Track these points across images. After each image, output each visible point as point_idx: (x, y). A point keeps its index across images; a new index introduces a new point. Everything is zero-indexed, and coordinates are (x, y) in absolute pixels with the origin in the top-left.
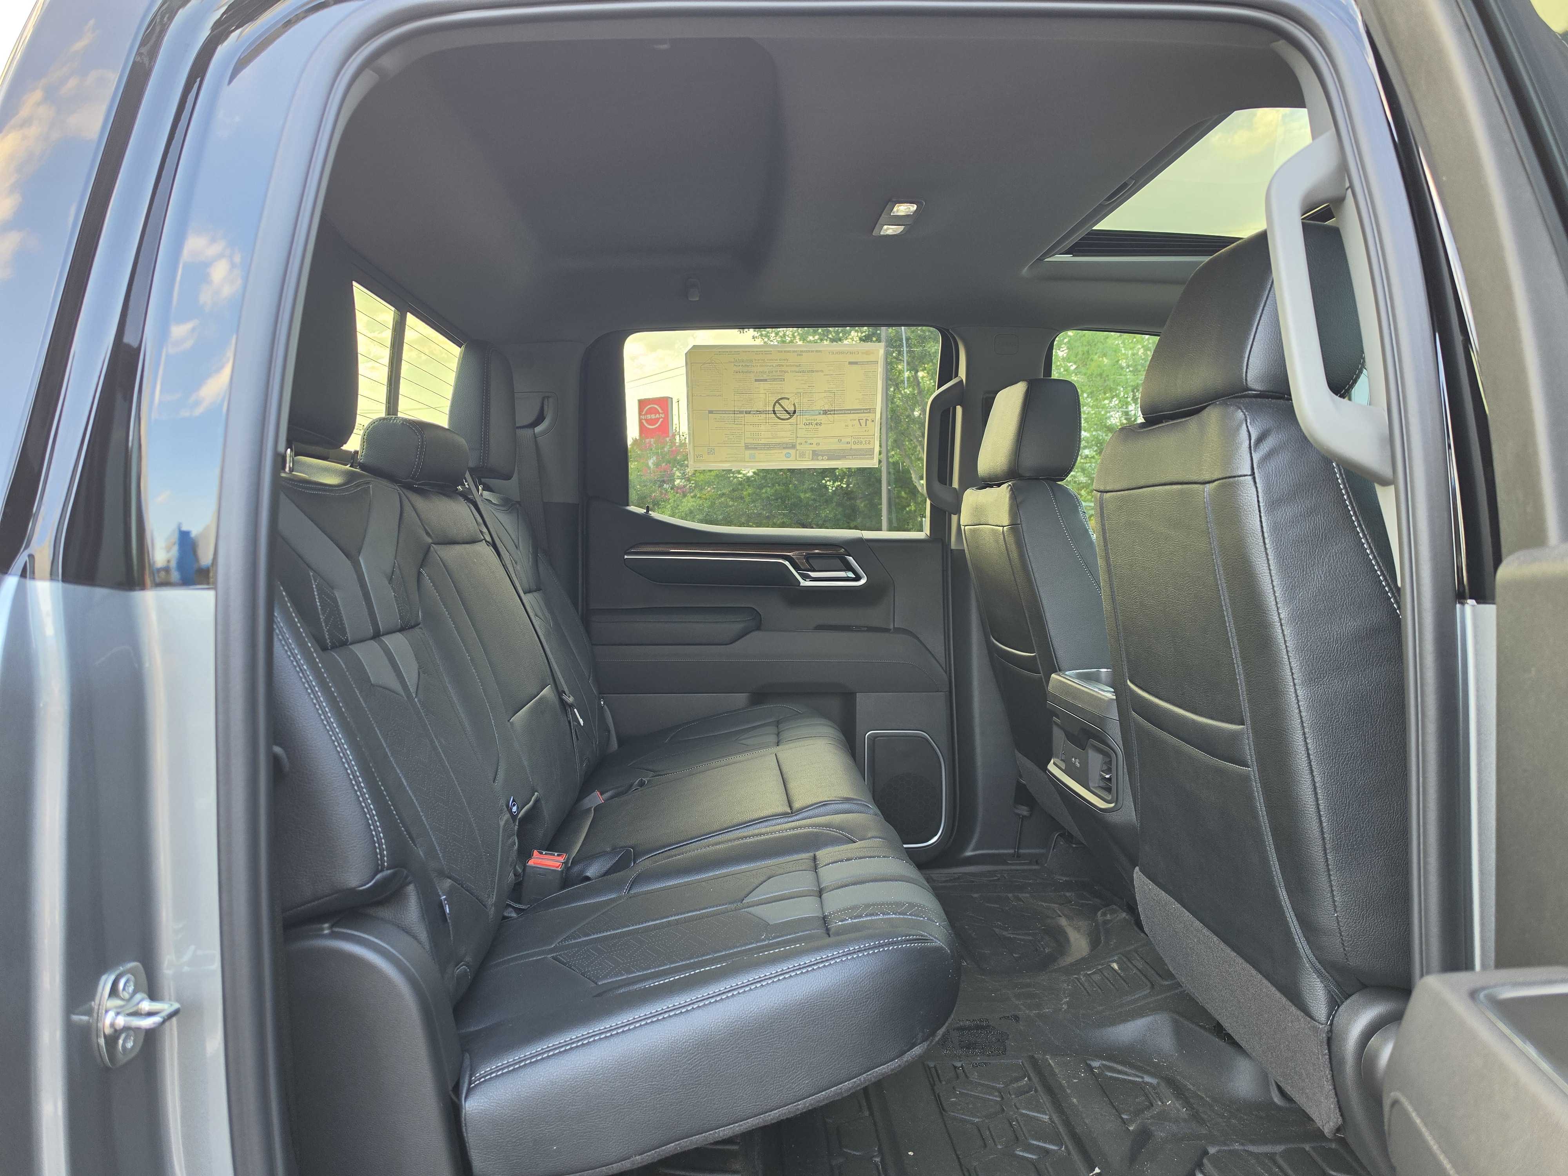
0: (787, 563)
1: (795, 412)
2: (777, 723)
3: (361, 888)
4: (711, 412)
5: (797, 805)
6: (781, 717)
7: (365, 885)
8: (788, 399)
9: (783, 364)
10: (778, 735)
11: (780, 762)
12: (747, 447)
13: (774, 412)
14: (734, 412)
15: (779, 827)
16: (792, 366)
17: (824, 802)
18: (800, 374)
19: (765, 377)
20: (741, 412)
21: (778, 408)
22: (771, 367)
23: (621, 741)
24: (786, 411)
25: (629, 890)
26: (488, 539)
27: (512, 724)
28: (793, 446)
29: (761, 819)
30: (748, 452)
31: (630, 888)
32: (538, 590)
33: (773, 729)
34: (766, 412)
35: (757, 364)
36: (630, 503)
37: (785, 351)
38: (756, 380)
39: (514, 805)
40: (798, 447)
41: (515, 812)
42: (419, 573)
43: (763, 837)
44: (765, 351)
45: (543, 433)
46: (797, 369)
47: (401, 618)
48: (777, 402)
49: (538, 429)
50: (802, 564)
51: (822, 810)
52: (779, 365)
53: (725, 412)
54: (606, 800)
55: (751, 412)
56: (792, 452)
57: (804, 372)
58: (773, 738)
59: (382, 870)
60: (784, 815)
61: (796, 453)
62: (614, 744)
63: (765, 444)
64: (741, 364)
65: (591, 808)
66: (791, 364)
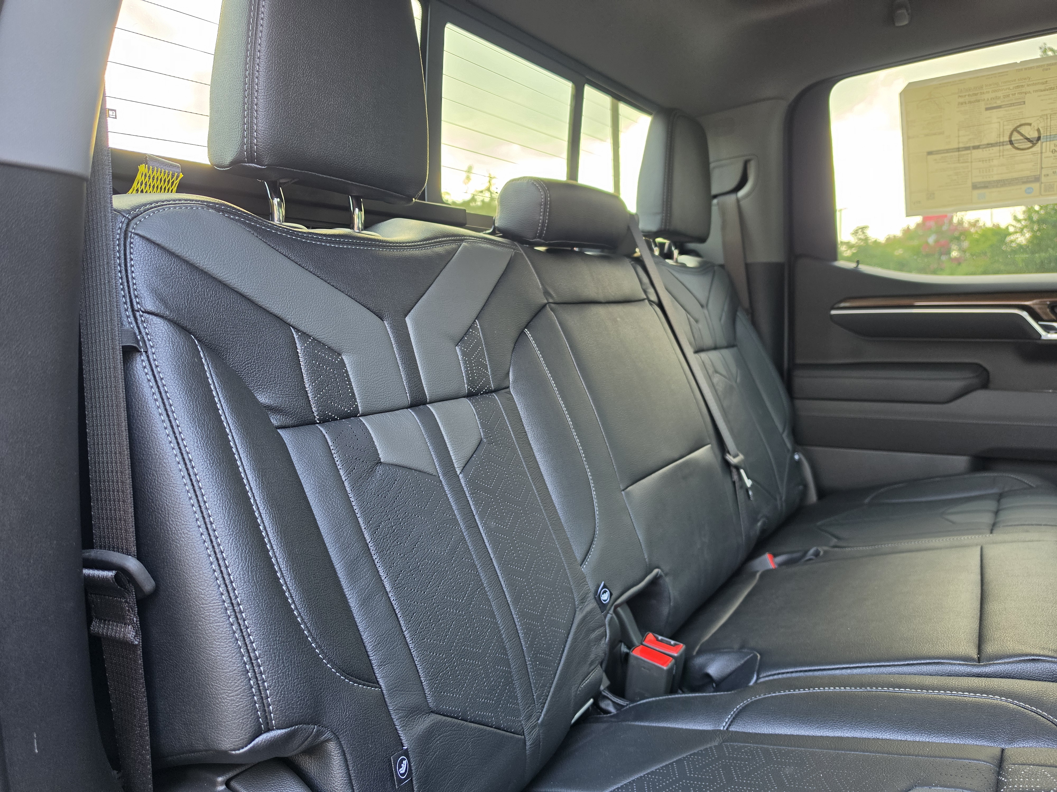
0: (1025, 314)
1: (1039, 138)
2: (1000, 497)
3: (233, 752)
4: (930, 153)
5: (990, 648)
6: (1006, 489)
7: (239, 750)
8: (1030, 124)
9: (1023, 84)
10: (997, 513)
11: (984, 561)
12: (975, 187)
13: (1011, 142)
14: (958, 150)
15: (954, 681)
16: (1035, 84)
17: (1033, 655)
18: (1047, 92)
19: (999, 103)
20: (967, 148)
21: (1016, 136)
22: (1008, 91)
23: (822, 493)
24: (1027, 139)
25: (730, 725)
26: (653, 298)
27: (628, 494)
28: (1037, 179)
29: (929, 658)
30: (976, 192)
31: (732, 722)
32: (730, 346)
33: (991, 505)
34: (1002, 144)
35: (988, 90)
36: (839, 257)
37: (1026, 69)
38: (987, 109)
39: (605, 592)
40: (1043, 179)
41: (605, 601)
42: (522, 333)
43: (924, 694)
44: (999, 73)
45: (747, 195)
46: (1042, 87)
47: (470, 382)
48: (1016, 130)
49: (741, 193)
50: (1046, 314)
51: (1030, 667)
52: (1018, 87)
53: (948, 151)
54: (781, 565)
55: (981, 147)
56: (1035, 186)
57: (1051, 89)
58: (987, 518)
59: (268, 730)
60: (966, 659)
61: (1040, 187)
62: (813, 497)
63: (998, 181)
64: (967, 94)
65: (757, 572)
66: (1034, 82)
